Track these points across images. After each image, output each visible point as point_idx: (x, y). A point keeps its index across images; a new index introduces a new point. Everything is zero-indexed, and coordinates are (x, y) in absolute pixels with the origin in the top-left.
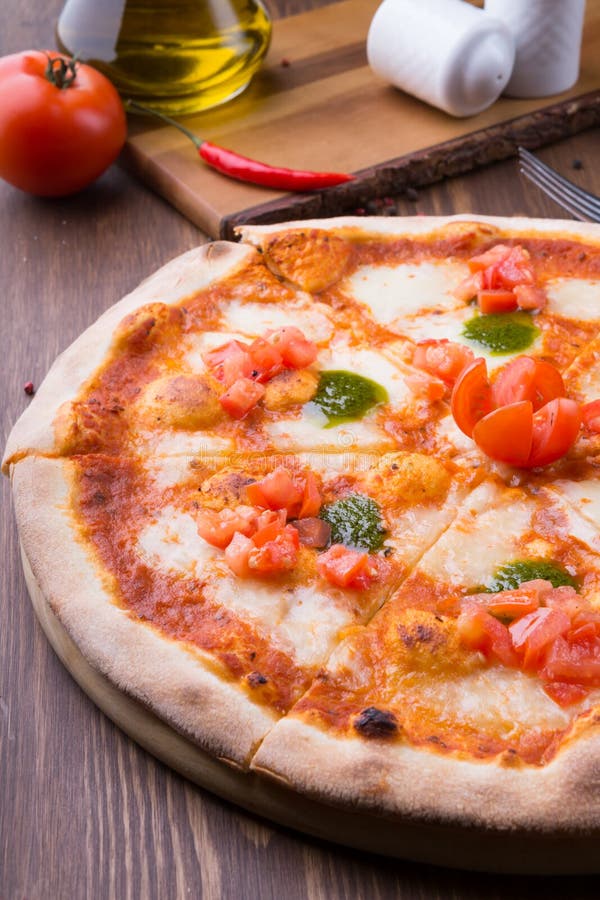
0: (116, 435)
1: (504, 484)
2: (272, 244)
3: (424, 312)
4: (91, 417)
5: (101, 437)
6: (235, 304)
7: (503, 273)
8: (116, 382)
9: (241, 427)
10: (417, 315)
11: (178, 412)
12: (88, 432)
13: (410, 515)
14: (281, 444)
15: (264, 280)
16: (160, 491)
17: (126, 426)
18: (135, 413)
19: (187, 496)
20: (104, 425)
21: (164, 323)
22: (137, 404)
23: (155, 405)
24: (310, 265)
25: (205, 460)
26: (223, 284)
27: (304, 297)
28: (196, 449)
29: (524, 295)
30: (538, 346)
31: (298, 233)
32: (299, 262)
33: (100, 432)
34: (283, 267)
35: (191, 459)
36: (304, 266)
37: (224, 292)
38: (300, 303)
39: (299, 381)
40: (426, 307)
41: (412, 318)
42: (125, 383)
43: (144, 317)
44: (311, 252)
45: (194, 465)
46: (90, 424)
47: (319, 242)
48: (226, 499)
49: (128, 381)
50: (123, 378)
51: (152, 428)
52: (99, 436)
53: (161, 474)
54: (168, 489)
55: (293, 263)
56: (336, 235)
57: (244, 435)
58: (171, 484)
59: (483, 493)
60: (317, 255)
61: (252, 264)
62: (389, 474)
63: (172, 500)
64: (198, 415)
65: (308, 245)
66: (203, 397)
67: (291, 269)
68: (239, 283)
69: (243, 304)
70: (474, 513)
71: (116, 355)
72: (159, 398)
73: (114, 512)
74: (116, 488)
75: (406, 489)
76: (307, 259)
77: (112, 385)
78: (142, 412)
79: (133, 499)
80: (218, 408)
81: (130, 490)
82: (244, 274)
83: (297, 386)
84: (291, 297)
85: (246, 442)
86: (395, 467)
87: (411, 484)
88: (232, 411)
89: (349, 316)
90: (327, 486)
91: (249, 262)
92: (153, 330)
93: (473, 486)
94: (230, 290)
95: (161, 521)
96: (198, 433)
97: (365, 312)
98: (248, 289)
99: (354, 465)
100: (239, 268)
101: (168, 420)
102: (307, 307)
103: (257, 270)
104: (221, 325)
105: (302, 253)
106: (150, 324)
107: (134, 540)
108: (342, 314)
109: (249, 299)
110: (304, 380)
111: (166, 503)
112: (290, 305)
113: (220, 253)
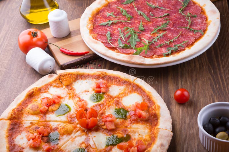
0: (20, 115)
1: (83, 131)
2: (60, 76)
3: (86, 91)
4: (15, 112)
5: (16, 117)
6: (52, 87)
7: (100, 85)
8: (24, 104)
9: (42, 115)
10: (84, 92)
11: (31, 111)
12: (14, 115)
13: (65, 136)
14: (48, 119)
15: (58, 83)
16: (24, 128)
17: (22, 114)
18: (25, 111)
19: (28, 129)
20: (18, 114)
21: (36, 92)
22: (26, 109)
23: (29, 110)
24: (67, 80)
25: (33, 122)
26: (50, 83)
27: (64, 87)
28: (32, 120)
29: (103, 90)
30: (102, 101)
31: (66, 74)
32: (64, 80)
33: (16, 115)
34: (62, 80)
35: (31, 122)
36: (65, 81)
37: (50, 84)
38: (63, 88)
39: (55, 106)
40: (86, 90)
41: (82, 92)
42: (26, 104)
43: (32, 91)
44: (67, 78)
45: (31, 123)
46: (14, 114)
47: (69, 75)
48: (33, 131)
49: (27, 103)
50: (26, 103)
51: (27, 114)
52: (16, 116)
53: (25, 124)
54: (25, 127)
55: (63, 80)
56: (74, 73)
57: (42, 117)
58: (26, 127)
59: (79, 133)
60: (68, 78)
61: (57, 79)
62: (63, 128)
63: (25, 130)
64: (35, 112)
65: (67, 76)
66: (36, 109)
67: (63, 81)
68: (53, 83)
69: (53, 87)
70: (76, 137)
71: (26, 98)
72: (29, 108)
73: (14, 132)
74: (16, 127)
75: (64, 132)
76: (66, 79)
77: (23, 104)
78: (26, 111)
79: (19, 129)
80: (39, 111)
81: (19, 127)
82: (54, 81)
83: (54, 107)
84: (62, 87)
85: (42, 118)
86: (64, 127)
87: (66, 130)
88: (41, 112)
89: (71, 91)
90: (53, 129)
91: (56, 79)
92: (33, 93)
93: (77, 131)
94: (51, 84)
95: (22, 134)
96: (35, 116)
97: (75, 90)
98: (54, 84)
99: (59, 125)
100: (54, 80)
101: (30, 113)
102: (64, 89)
103: (57, 80)
104: (48, 92)
105: (65, 78)
106: (33, 92)
107: (15, 138)
108: (70, 91)
109: (55, 86)
110: (56, 106)
111: (24, 130)
112: (61, 88)
113: (51, 76)
